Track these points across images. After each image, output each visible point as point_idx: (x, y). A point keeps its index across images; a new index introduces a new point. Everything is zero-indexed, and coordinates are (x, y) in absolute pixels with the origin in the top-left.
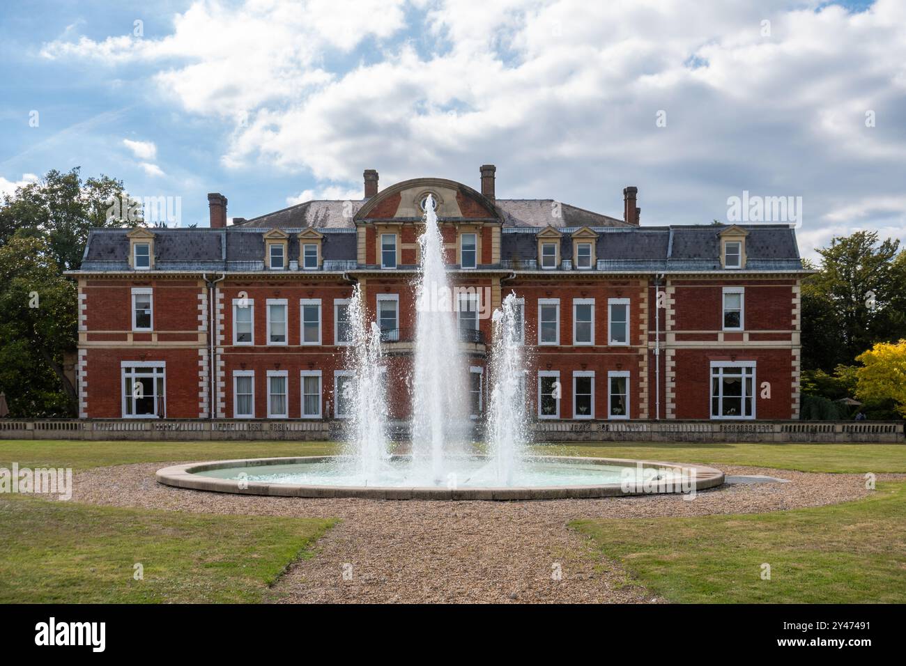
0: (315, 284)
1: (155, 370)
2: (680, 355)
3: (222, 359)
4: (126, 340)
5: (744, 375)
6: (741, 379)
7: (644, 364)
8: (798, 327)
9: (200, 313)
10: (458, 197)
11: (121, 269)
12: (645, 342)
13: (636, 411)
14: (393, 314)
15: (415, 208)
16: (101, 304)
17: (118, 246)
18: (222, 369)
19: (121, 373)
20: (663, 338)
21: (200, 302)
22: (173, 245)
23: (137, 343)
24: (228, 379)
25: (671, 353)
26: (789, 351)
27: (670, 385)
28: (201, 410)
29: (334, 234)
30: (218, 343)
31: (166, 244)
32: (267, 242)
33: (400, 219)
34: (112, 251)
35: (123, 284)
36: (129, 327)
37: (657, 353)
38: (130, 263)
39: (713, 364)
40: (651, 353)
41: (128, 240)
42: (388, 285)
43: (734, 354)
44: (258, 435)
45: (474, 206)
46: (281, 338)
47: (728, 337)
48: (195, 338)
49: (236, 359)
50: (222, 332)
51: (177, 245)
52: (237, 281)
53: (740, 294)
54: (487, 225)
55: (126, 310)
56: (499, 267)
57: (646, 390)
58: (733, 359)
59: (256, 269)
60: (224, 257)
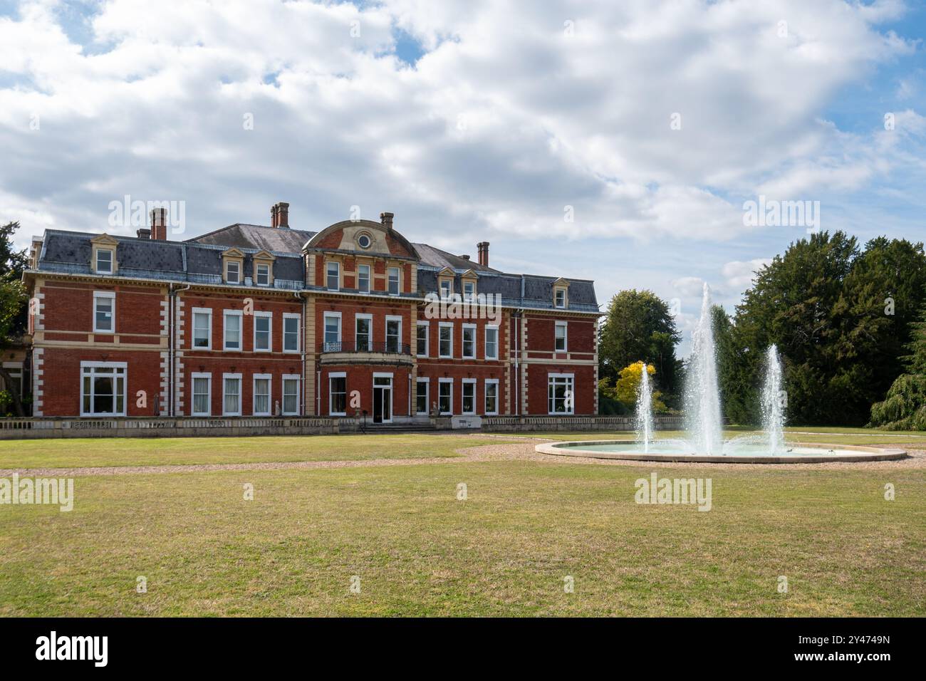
0: (267, 299)
1: (115, 371)
2: (532, 369)
3: (181, 362)
4: (87, 340)
5: (567, 384)
6: (565, 386)
7: (507, 374)
8: (597, 351)
9: (163, 318)
10: (386, 238)
11: (83, 272)
12: (509, 358)
13: (502, 409)
14: (335, 328)
15: (353, 242)
16: (60, 304)
17: (78, 250)
18: (181, 371)
19: (79, 373)
20: (519, 355)
21: (163, 309)
22: (135, 253)
23: (98, 344)
24: (186, 380)
25: (525, 366)
26: (593, 367)
27: (525, 390)
28: (162, 409)
29: (282, 258)
30: (178, 347)
31: (128, 252)
32: (225, 259)
33: (344, 251)
34: (72, 254)
35: (84, 286)
36: (89, 328)
37: (517, 366)
38: (92, 267)
39: (550, 375)
40: (512, 367)
41: (91, 245)
42: (333, 304)
43: (562, 369)
44: (281, 430)
45: (399, 247)
46: (236, 345)
47: (559, 356)
48: (157, 341)
49: (194, 362)
50: (182, 337)
51: (139, 254)
52: (197, 291)
53: (564, 326)
54: (409, 262)
55: (88, 311)
56: (416, 296)
57: (509, 393)
58: (561, 372)
59: (215, 282)
60: (185, 269)
